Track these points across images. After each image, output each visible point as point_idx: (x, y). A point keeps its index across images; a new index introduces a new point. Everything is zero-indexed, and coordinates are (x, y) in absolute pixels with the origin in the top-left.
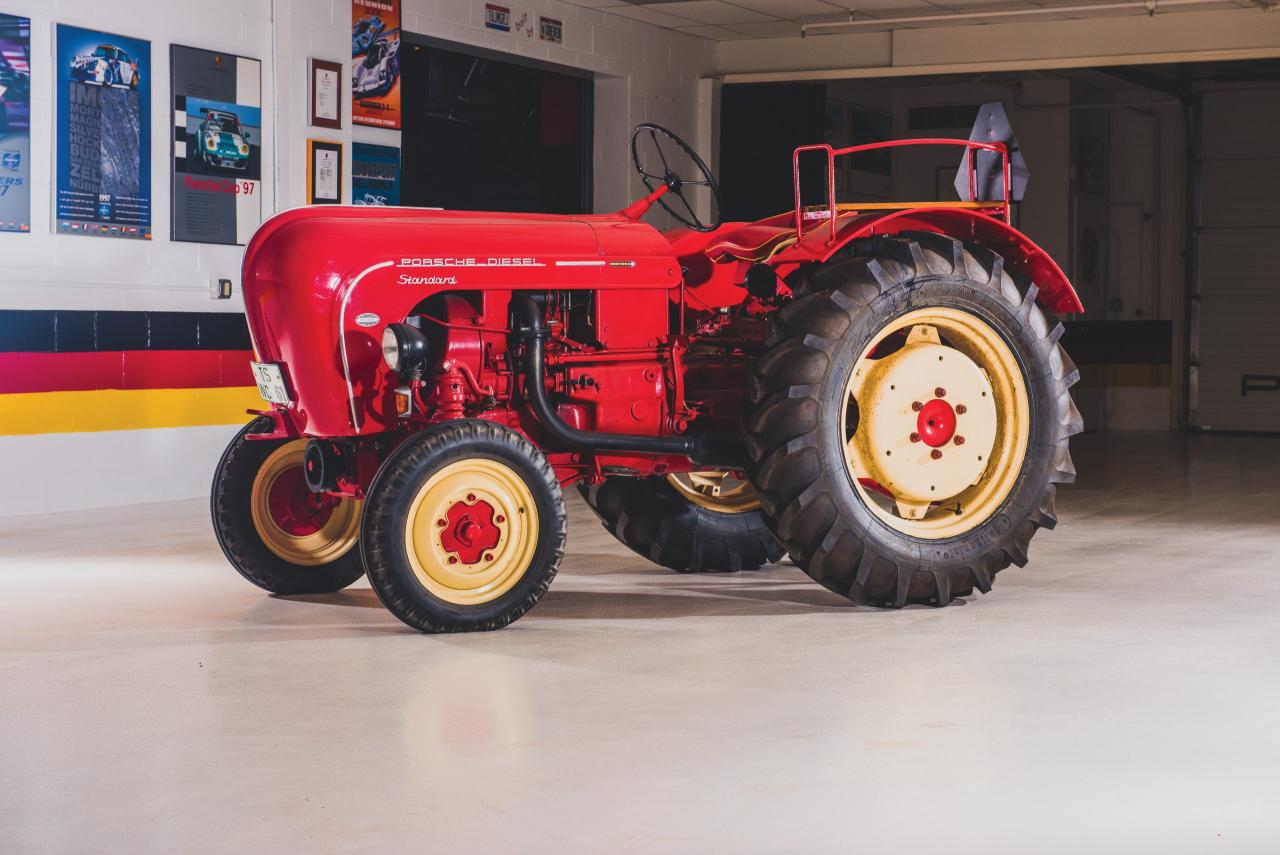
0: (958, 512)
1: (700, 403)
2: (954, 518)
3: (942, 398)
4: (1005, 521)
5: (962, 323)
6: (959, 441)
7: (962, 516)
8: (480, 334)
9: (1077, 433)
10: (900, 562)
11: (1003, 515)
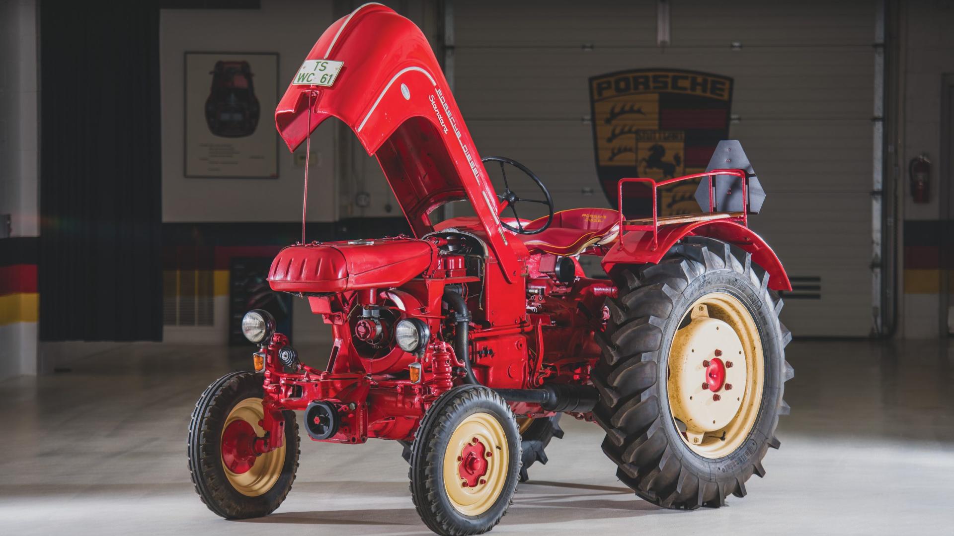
0: (723, 438)
1: (552, 364)
2: (721, 443)
3: (719, 357)
4: (753, 444)
5: (726, 302)
6: (728, 387)
7: (726, 441)
8: (427, 320)
9: (791, 378)
10: (700, 476)
11: (751, 440)
